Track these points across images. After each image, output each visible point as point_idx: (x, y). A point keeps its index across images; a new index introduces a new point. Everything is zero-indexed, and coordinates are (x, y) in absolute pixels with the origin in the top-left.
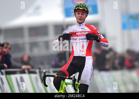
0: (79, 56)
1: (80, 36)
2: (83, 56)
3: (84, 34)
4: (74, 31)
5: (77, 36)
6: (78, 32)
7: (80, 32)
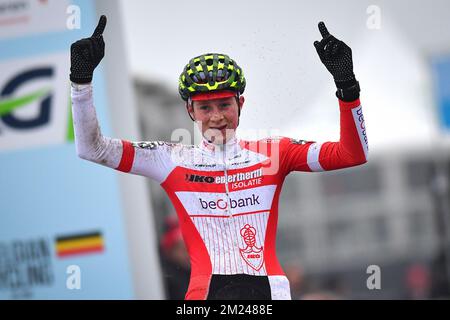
0: (240, 272)
1: (231, 190)
2: (257, 274)
3: (247, 181)
4: (203, 169)
5: (220, 189)
6: (221, 173)
7: (231, 172)
